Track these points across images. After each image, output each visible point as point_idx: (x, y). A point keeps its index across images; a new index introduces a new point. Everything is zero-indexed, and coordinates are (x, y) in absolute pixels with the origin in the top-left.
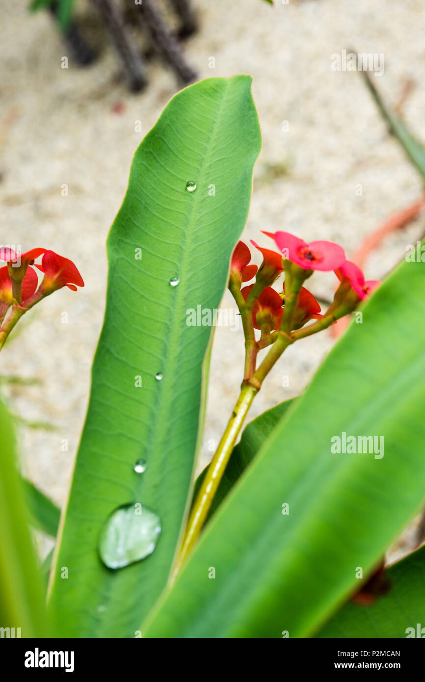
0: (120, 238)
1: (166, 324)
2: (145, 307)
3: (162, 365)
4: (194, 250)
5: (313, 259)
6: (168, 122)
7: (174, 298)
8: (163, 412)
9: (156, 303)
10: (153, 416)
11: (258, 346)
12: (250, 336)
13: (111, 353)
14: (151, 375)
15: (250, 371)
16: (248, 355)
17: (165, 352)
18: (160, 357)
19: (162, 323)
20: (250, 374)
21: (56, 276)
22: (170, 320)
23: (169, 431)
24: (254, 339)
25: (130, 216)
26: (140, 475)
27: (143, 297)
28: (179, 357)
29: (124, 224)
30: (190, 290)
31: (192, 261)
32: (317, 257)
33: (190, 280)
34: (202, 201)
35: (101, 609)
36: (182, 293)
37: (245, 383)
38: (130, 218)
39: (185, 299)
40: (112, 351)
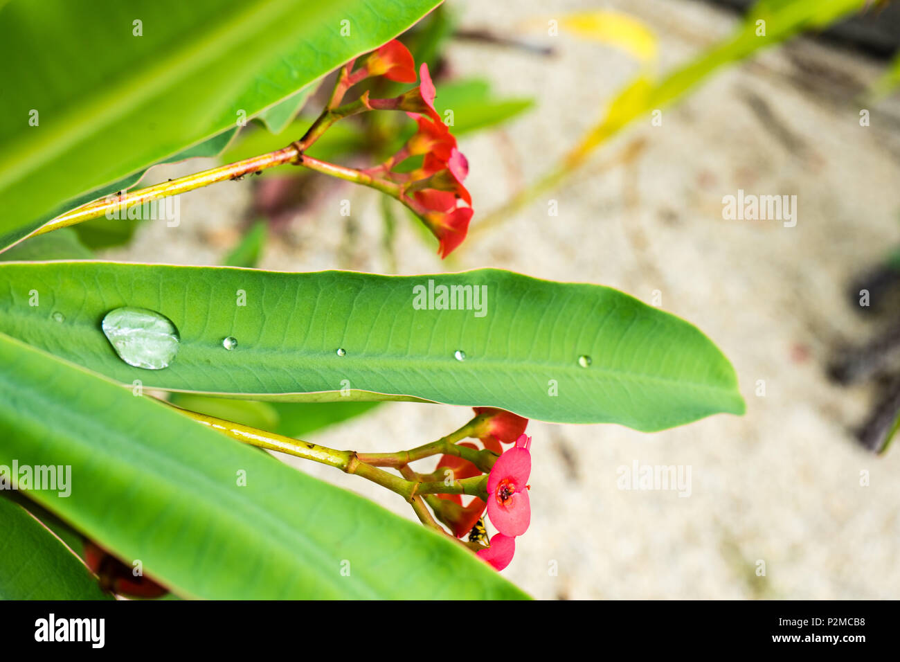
0: (499, 284)
1: (406, 354)
2: (422, 326)
3: (356, 354)
4: (505, 374)
5: (503, 499)
6: (660, 322)
7: (440, 357)
8: (299, 360)
9: (431, 337)
10: (292, 350)
11: (402, 466)
12: (412, 456)
13: (357, 293)
14: (341, 344)
15: (368, 460)
16: (389, 456)
17: (371, 355)
18: (365, 351)
19: (407, 348)
20: (364, 460)
21: (446, 226)
22: (412, 357)
23: (276, 369)
24: (411, 460)
25: (528, 292)
26: (221, 345)
27: (435, 321)
28: (368, 371)
29: (516, 286)
30: (452, 373)
31: (489, 373)
32: (507, 504)
33: (466, 373)
34: (569, 376)
35: (59, 319)
36: (446, 364)
37: (352, 454)
38: (525, 291)
39: (440, 371)
40: (361, 293)
